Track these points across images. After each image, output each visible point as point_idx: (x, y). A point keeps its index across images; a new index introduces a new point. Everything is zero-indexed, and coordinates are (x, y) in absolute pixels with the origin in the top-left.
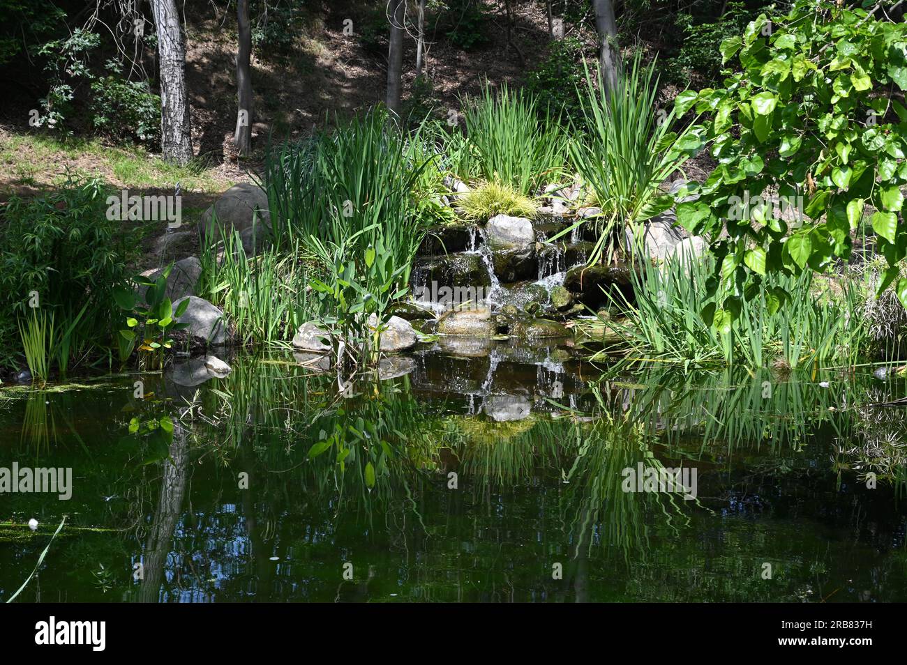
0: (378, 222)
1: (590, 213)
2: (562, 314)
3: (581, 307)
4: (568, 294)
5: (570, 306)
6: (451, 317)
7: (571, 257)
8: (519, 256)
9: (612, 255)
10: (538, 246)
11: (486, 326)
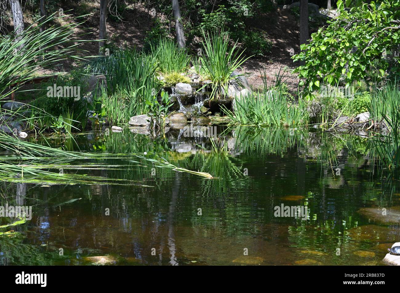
0: (144, 85)
1: (208, 82)
2: (205, 115)
3: (210, 112)
4: (206, 108)
5: (207, 112)
6: (172, 116)
7: (205, 96)
8: (188, 96)
9: (218, 96)
10: (194, 93)
11: (184, 118)
